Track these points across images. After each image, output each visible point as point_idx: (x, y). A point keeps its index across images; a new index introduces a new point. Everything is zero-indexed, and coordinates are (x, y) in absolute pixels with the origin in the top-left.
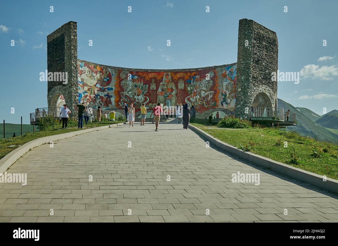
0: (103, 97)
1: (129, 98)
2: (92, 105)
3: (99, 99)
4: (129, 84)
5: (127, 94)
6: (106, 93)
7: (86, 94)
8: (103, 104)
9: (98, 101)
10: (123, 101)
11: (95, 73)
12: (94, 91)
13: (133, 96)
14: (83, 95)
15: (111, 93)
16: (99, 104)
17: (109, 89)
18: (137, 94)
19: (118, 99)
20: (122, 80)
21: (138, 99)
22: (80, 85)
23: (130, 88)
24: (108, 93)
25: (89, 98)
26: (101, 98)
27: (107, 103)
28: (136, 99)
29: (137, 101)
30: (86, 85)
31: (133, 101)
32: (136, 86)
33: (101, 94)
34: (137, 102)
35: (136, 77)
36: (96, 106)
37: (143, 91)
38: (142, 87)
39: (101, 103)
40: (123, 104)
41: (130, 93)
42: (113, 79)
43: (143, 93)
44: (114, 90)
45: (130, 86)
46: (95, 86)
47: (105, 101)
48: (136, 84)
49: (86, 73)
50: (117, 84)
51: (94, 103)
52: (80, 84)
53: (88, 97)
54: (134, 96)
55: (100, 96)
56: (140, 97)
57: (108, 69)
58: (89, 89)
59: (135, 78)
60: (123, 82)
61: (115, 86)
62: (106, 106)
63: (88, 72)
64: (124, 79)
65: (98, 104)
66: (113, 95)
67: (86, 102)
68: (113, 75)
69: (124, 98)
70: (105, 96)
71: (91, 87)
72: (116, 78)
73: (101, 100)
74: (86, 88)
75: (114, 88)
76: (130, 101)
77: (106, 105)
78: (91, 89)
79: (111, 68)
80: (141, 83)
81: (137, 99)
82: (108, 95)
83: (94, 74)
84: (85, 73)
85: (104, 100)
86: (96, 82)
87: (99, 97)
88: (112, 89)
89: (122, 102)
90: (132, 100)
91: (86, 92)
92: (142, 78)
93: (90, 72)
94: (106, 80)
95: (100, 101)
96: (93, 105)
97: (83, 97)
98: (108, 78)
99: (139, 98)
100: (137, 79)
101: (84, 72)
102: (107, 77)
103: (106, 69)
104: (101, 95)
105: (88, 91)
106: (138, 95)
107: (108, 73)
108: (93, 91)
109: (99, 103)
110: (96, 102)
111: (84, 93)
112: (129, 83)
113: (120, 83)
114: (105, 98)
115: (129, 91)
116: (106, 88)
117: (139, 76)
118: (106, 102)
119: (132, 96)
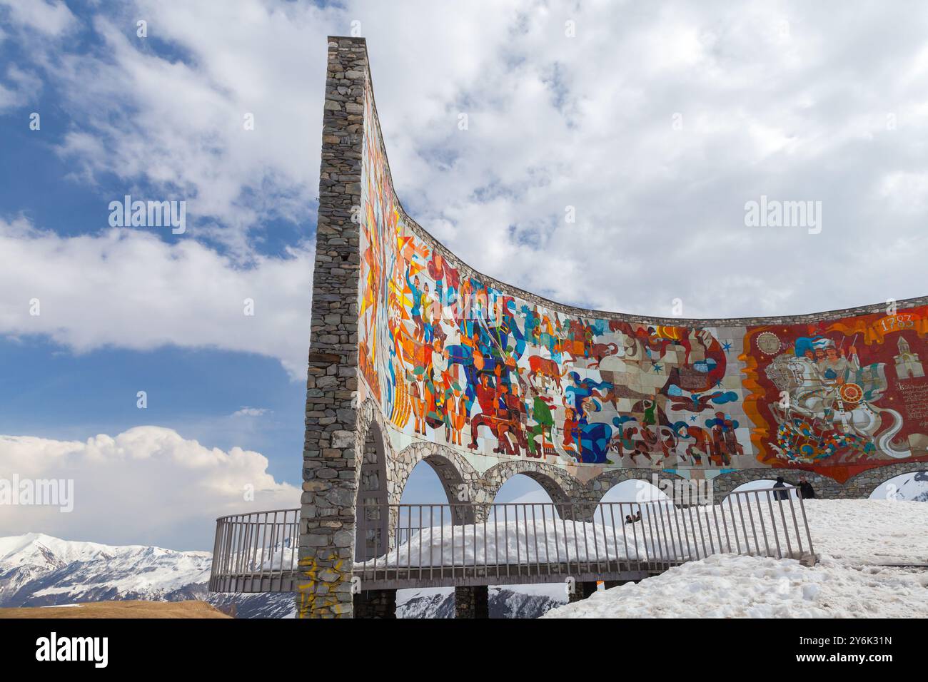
0: (699, 430)
1: (811, 422)
2: (658, 464)
3: (687, 437)
4: (799, 372)
5: (802, 410)
6: (709, 414)
7: (627, 425)
8: (704, 457)
9: (682, 446)
10: (786, 435)
11: (655, 348)
12: (660, 411)
13: (826, 411)
14: (615, 430)
15: (732, 411)
16: (686, 457)
17: (718, 398)
18: (845, 404)
19: (763, 431)
20: (769, 359)
21: (851, 422)
22: (598, 395)
23: (808, 384)
24: (720, 414)
25: (641, 439)
26: (695, 432)
27: (722, 450)
28: (840, 423)
29: (847, 431)
30: (626, 392)
31: (830, 432)
32: (830, 375)
33: (693, 418)
34: (852, 437)
35: (822, 341)
36: (676, 465)
37: (868, 387)
38: (859, 374)
39: (696, 450)
40: (788, 450)
41: (810, 402)
42: (732, 362)
43: (868, 396)
44: (741, 399)
45: (806, 376)
46: (664, 391)
47: (710, 444)
48: (830, 367)
49: (621, 352)
50: (749, 375)
51: (667, 455)
52: (600, 392)
53: (637, 437)
54: (832, 415)
55: (687, 426)
56: (859, 414)
57: (705, 329)
58: (637, 408)
59: (821, 346)
60: (773, 366)
61: (744, 383)
62: (719, 464)
63: (626, 349)
64: (774, 356)
65: (683, 457)
66: (741, 417)
67: (632, 456)
68: (727, 347)
69: (789, 424)
70: (709, 423)
71: (647, 396)
72: (745, 356)
73: (692, 440)
74: (625, 405)
75: (739, 391)
76: (817, 432)
77: (719, 458)
78: (648, 404)
79: (717, 326)
80: (850, 360)
81: (844, 421)
82: (720, 421)
83: (655, 355)
84: (615, 351)
85: (707, 441)
86: (666, 378)
87: (683, 431)
88: (732, 397)
89: (783, 441)
90: (826, 429)
91: (625, 417)
92: (848, 342)
93: (634, 347)
94: (702, 368)
95: (690, 446)
96: (662, 464)
97: (617, 437)
98: (711, 361)
99: (856, 420)
100: (830, 347)
101: (612, 348)
102: (706, 357)
103: (699, 330)
104: (691, 424)
105: (635, 415)
106: (849, 407)
107: (708, 343)
108: (655, 411)
109: (689, 451)
110: (674, 451)
111: (617, 422)
112: (799, 368)
113: (760, 371)
114: (710, 431)
115: (805, 397)
116: (709, 397)
117: (834, 335)
118: (716, 447)
119: (821, 415)
